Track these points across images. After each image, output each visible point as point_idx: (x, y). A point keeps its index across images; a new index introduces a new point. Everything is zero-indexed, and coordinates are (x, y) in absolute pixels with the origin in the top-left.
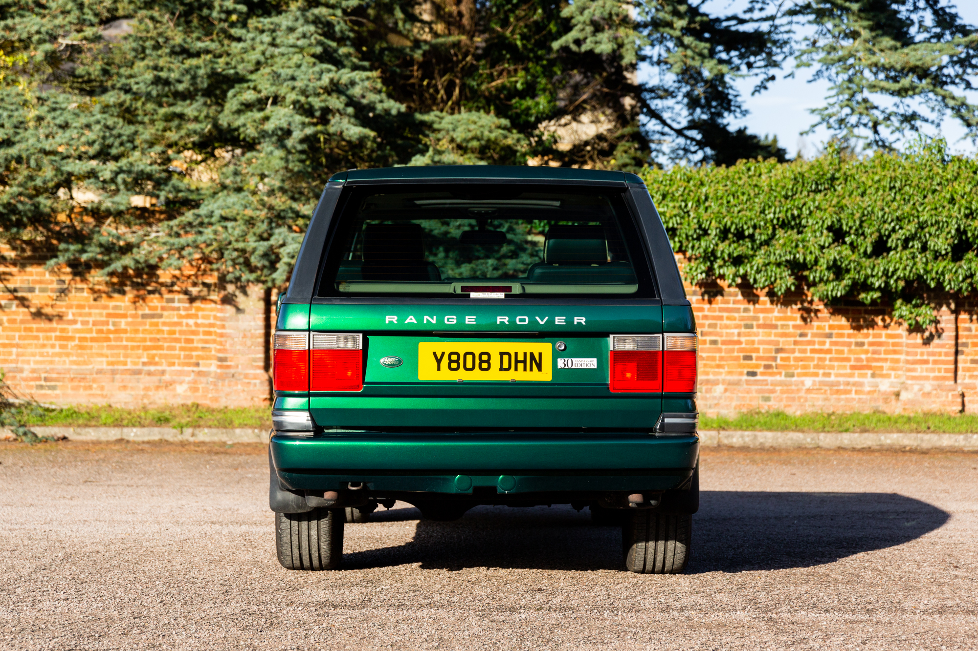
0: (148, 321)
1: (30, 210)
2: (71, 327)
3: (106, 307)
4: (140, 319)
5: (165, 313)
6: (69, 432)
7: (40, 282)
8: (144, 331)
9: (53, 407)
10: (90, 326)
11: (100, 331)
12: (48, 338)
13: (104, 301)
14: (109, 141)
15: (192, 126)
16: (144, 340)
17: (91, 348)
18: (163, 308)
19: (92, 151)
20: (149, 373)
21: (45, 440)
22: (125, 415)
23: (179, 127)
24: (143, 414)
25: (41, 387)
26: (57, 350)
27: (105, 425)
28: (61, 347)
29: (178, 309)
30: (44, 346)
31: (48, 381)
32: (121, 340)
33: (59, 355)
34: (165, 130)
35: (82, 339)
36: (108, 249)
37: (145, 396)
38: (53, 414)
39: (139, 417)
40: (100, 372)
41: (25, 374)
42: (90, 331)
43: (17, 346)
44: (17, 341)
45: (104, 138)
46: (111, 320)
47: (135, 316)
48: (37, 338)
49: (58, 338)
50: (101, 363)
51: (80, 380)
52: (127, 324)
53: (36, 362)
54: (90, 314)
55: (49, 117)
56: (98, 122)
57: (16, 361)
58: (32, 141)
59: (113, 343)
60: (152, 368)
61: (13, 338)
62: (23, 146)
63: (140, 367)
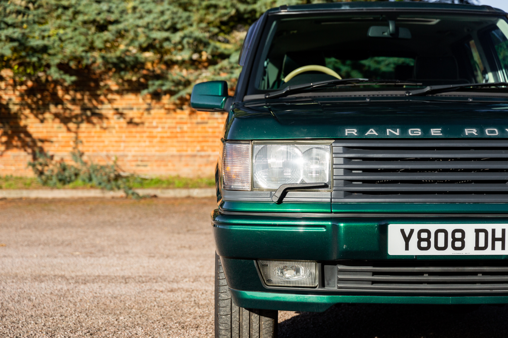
0: (200, 126)
1: (133, 61)
2: (155, 130)
3: (175, 118)
4: (195, 125)
5: (210, 121)
6: (158, 192)
7: (137, 104)
8: (198, 132)
9: (147, 177)
10: (166, 129)
11: (172, 133)
12: (142, 137)
13: (173, 114)
14: (176, 20)
15: (223, 11)
16: (198, 137)
17: (166, 142)
18: (209, 118)
19: (166, 26)
20: (201, 156)
21: (144, 197)
22: (189, 182)
23: (215, 12)
24: (199, 181)
25: (138, 166)
26: (147, 144)
27: (179, 188)
28: (151, 142)
29: (217, 119)
30: (139, 141)
31: (143, 162)
32: (184, 137)
33: (149, 146)
34: (206, 14)
35: (162, 137)
36: (177, 83)
37: (199, 170)
38: (147, 182)
39: (198, 182)
40: (173, 156)
41: (130, 158)
42: (166, 132)
43: (124, 142)
44: (124, 139)
45: (173, 18)
46: (179, 126)
47: (192, 123)
48: (135, 137)
49: (148, 137)
50: (173, 151)
51: (161, 160)
52: (188, 128)
53: (136, 151)
54: (165, 123)
55: (140, 7)
56: (168, 9)
57: (123, 151)
58: (131, 21)
59: (180, 139)
60: (203, 153)
61: (121, 137)
62: (126, 23)
63: (195, 153)
